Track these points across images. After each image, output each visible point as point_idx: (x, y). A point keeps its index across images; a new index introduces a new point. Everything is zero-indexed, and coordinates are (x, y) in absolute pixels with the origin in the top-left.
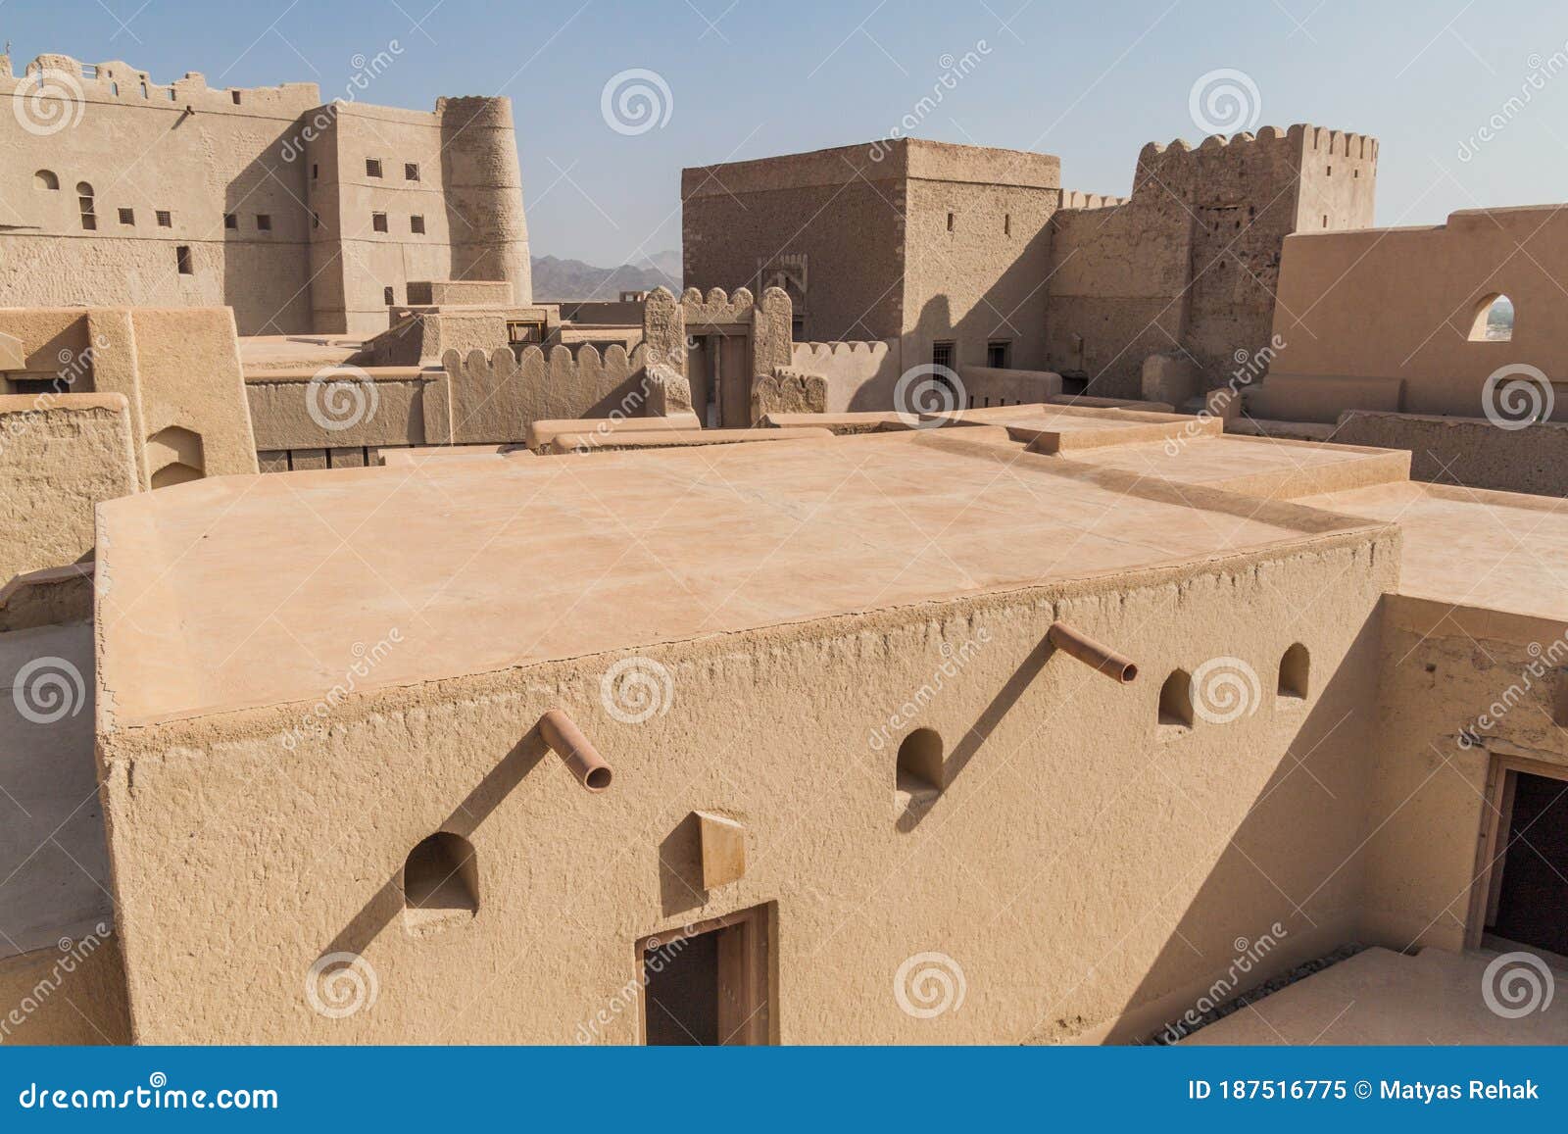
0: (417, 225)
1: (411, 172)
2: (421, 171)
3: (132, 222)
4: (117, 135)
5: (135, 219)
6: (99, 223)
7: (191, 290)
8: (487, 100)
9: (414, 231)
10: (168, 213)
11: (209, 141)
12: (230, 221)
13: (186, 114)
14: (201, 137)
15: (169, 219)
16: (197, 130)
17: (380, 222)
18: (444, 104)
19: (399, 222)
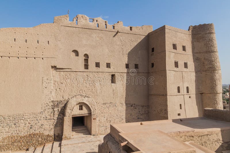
0: (186, 65)
1: (184, 48)
2: (187, 48)
3: (99, 67)
4: (97, 39)
5: (100, 66)
6: (89, 67)
7: (114, 89)
8: (208, 25)
9: (185, 67)
10: (110, 63)
11: (123, 41)
12: (127, 66)
13: (117, 33)
14: (121, 40)
15: (110, 66)
16: (120, 38)
17: (176, 64)
18: (192, 28)
19: (181, 64)
